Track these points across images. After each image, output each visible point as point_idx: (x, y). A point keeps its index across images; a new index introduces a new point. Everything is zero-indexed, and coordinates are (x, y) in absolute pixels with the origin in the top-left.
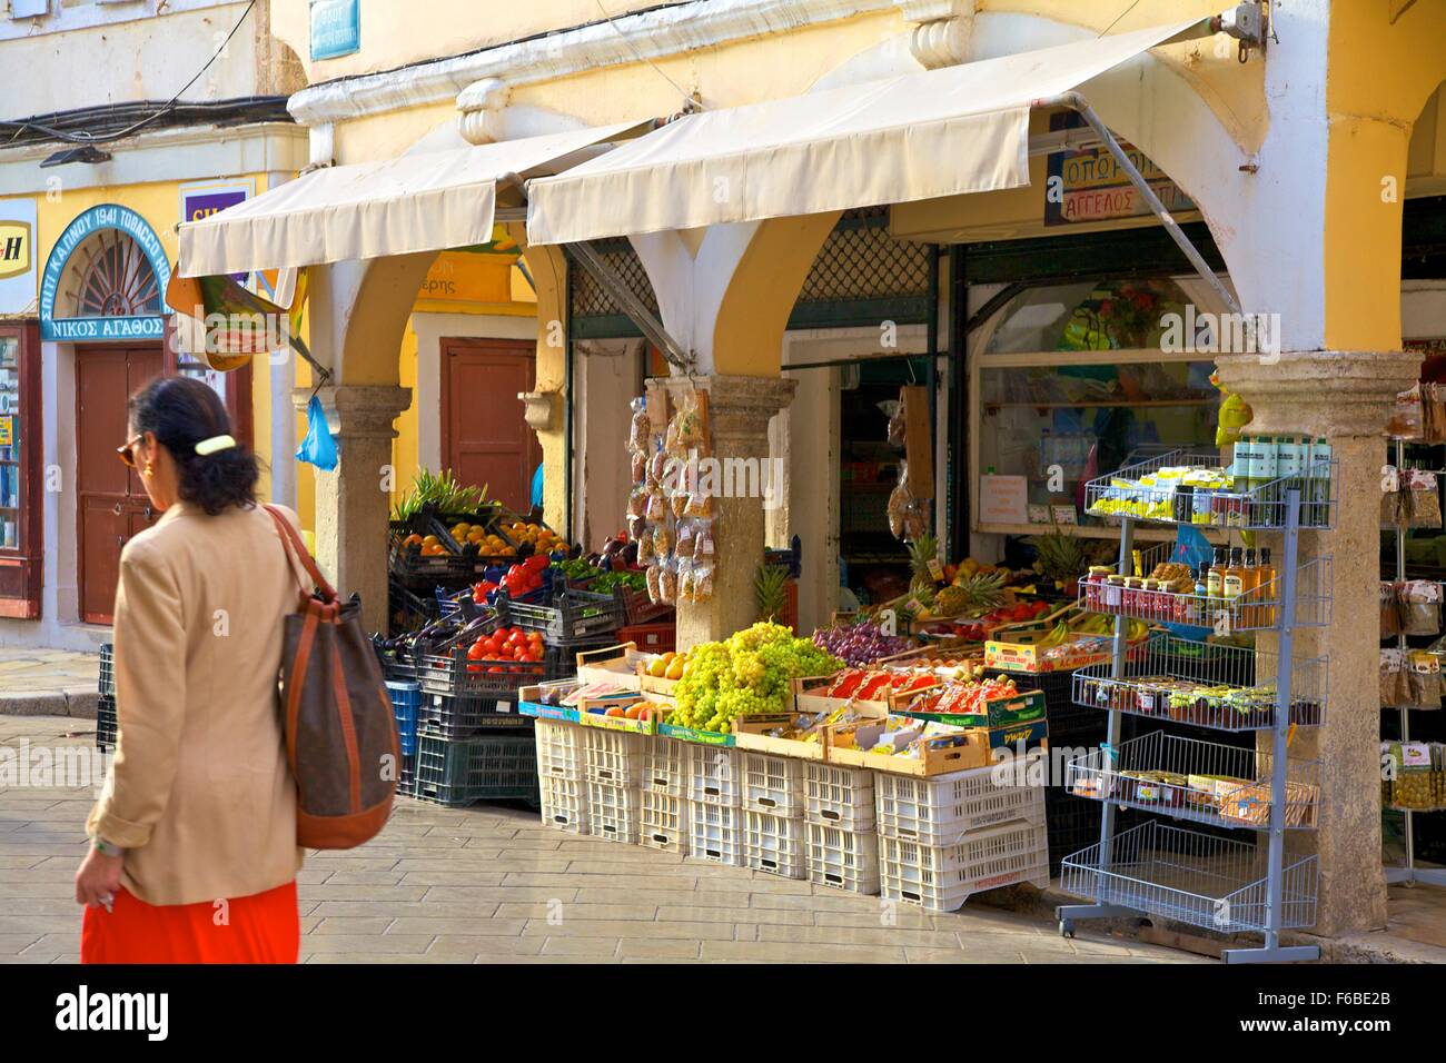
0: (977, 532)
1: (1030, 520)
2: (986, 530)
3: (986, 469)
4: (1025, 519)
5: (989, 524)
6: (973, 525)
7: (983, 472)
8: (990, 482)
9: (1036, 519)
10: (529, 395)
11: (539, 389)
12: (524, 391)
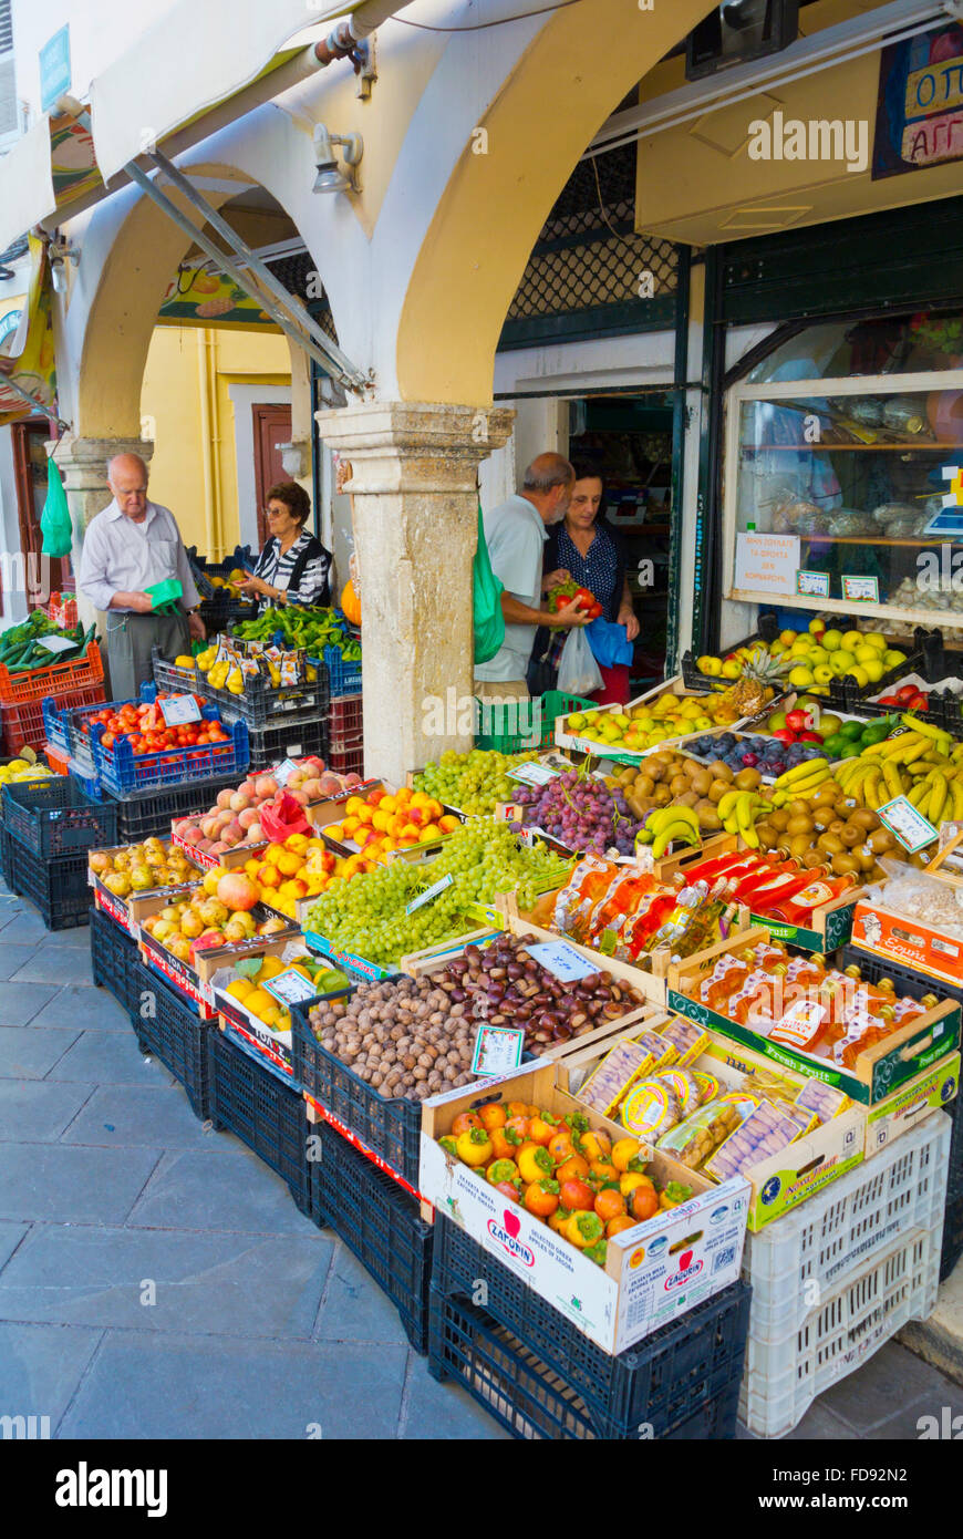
0: (730, 600)
1: (799, 590)
2: (742, 598)
3: (744, 526)
4: (792, 589)
5: (745, 592)
6: (726, 591)
7: (740, 528)
8: (749, 541)
9: (807, 589)
10: (284, 446)
11: (294, 439)
12: (280, 442)
